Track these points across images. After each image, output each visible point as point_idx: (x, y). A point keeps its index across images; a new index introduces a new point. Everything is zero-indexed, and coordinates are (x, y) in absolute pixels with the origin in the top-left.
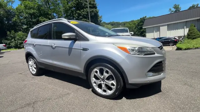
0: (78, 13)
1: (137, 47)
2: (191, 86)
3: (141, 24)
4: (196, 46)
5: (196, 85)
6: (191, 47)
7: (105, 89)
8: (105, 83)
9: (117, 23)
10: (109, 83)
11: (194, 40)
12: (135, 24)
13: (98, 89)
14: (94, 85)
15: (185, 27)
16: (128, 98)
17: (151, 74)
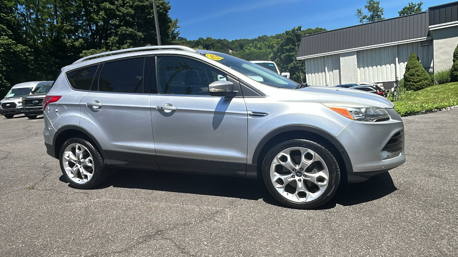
0: (105, 10)
1: (362, 108)
2: (440, 177)
3: (288, 47)
4: (427, 106)
5: (447, 174)
6: (416, 110)
7: (304, 190)
8: (302, 178)
9: (219, 41)
10: (313, 177)
11: (420, 92)
12: (272, 47)
13: (286, 193)
14: (277, 186)
15: (397, 59)
16: (345, 203)
17: (385, 154)
